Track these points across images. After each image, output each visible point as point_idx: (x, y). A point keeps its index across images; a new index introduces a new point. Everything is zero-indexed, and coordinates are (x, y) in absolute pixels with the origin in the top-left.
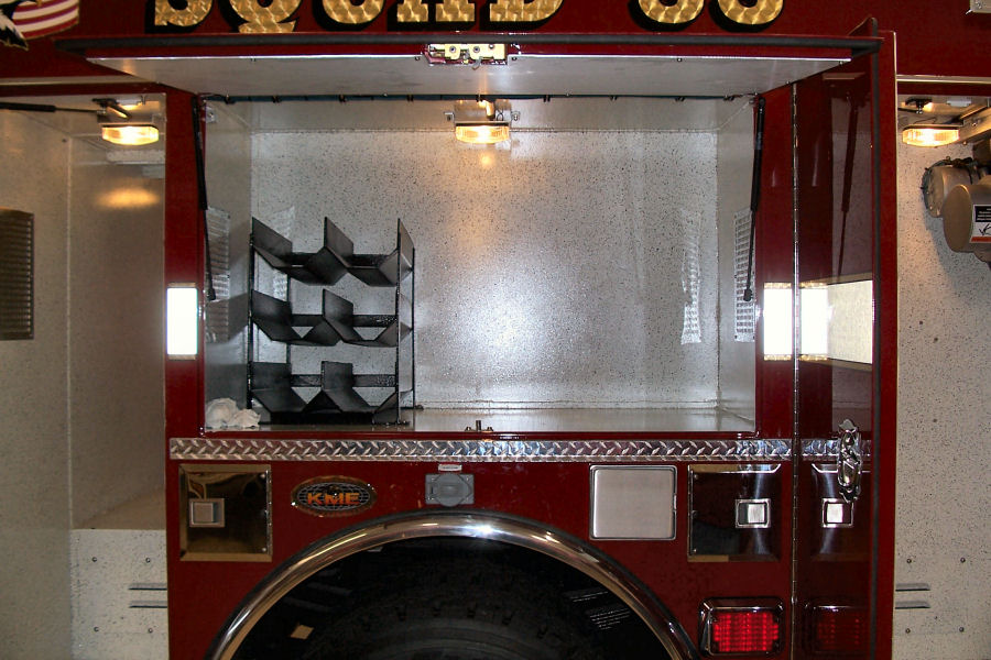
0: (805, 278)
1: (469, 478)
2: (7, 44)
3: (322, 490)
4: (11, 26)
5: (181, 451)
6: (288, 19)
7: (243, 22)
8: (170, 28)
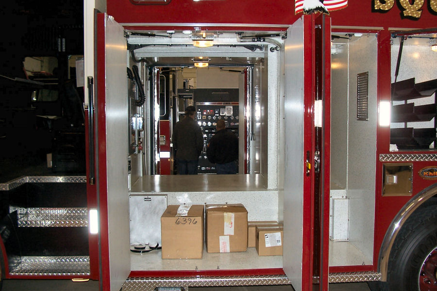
2: (321, 12)
3: (429, 171)
4: (323, 6)
5: (383, 158)
6: (419, 10)
7: (405, 10)
8: (380, 11)
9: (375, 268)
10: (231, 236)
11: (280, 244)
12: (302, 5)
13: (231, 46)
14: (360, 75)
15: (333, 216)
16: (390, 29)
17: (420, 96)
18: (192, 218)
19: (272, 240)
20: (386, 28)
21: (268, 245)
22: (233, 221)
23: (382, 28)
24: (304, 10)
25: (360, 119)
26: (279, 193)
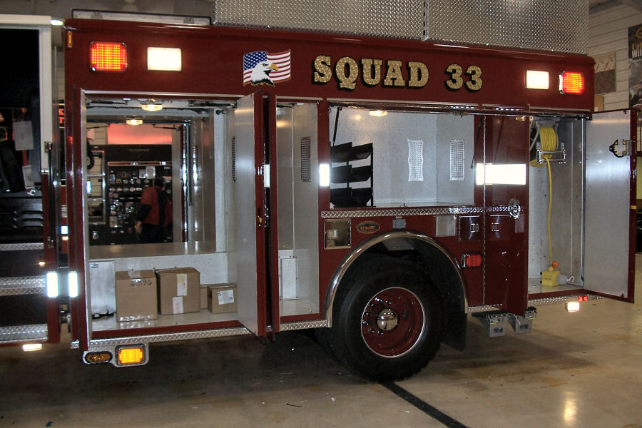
0: (487, 162)
1: (404, 220)
2: (267, 84)
3: (365, 225)
4: (269, 78)
5: (325, 215)
6: (354, 82)
7: (341, 82)
8: (319, 83)
9: (321, 316)
10: (184, 297)
11: (232, 301)
12: (250, 77)
13: (178, 109)
14: (303, 139)
15: (281, 276)
16: (328, 99)
17: (356, 158)
18: (147, 280)
19: (224, 298)
20: (325, 99)
21: (221, 303)
22: (186, 282)
23: (321, 99)
24: (251, 81)
25: (304, 180)
26: (228, 256)
